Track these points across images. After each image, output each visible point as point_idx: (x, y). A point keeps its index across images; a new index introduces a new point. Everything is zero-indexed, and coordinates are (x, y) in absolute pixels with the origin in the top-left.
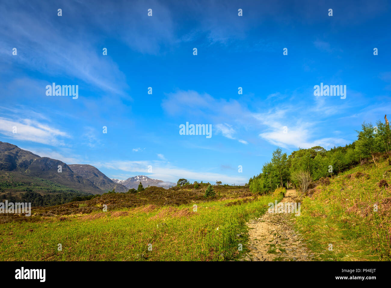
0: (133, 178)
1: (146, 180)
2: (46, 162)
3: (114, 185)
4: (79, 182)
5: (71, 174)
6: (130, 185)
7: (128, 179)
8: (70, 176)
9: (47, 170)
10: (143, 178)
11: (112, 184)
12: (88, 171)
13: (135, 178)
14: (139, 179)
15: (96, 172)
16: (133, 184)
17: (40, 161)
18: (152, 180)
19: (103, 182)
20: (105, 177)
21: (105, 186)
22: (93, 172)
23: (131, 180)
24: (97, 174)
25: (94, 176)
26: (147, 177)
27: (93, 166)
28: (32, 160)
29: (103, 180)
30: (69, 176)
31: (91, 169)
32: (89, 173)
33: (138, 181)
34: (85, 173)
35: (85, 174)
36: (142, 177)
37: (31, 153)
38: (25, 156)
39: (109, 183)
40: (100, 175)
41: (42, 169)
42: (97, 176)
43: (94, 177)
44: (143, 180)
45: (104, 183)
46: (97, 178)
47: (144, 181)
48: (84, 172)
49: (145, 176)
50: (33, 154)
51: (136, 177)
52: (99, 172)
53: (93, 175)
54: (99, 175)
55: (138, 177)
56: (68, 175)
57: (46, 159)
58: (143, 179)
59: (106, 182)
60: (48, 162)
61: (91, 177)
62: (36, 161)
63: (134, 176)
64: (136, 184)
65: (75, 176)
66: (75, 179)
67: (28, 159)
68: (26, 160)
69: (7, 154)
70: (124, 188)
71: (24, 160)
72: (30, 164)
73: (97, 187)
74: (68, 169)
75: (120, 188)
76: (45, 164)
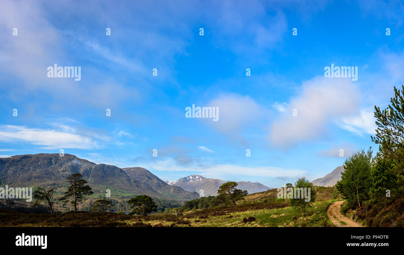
0: (186, 178)
1: (201, 180)
2: (103, 169)
3: (170, 188)
4: (138, 186)
5: (128, 179)
7: (180, 179)
8: (128, 181)
9: (106, 177)
10: (197, 177)
11: (168, 187)
12: (141, 174)
13: (188, 178)
14: (193, 179)
16: (186, 185)
17: (98, 168)
18: (208, 180)
19: (158, 184)
20: (158, 179)
21: (160, 189)
22: (145, 175)
23: (183, 181)
24: (150, 176)
25: (148, 179)
26: (201, 177)
27: (144, 169)
28: (91, 168)
29: (158, 183)
30: (127, 182)
31: (144, 172)
32: (142, 176)
33: (191, 181)
34: (138, 177)
36: (195, 176)
37: (88, 161)
38: (84, 165)
39: (164, 186)
40: (153, 177)
41: (102, 176)
42: (151, 179)
43: (148, 180)
45: (160, 186)
47: (198, 181)
49: (198, 176)
50: (90, 162)
51: (189, 177)
52: (152, 174)
53: (147, 179)
54: (152, 177)
55: (191, 177)
56: (126, 180)
57: (103, 166)
58: (196, 179)
59: (161, 185)
60: (105, 169)
61: (145, 181)
62: (94, 169)
63: (186, 176)
64: (190, 185)
65: (132, 181)
66: (133, 183)
67: (87, 168)
68: (86, 169)
69: (70, 164)
70: (181, 190)
71: (85, 169)
72: (90, 172)
73: (156, 191)
74: (124, 174)
75: (178, 190)
76: (103, 171)
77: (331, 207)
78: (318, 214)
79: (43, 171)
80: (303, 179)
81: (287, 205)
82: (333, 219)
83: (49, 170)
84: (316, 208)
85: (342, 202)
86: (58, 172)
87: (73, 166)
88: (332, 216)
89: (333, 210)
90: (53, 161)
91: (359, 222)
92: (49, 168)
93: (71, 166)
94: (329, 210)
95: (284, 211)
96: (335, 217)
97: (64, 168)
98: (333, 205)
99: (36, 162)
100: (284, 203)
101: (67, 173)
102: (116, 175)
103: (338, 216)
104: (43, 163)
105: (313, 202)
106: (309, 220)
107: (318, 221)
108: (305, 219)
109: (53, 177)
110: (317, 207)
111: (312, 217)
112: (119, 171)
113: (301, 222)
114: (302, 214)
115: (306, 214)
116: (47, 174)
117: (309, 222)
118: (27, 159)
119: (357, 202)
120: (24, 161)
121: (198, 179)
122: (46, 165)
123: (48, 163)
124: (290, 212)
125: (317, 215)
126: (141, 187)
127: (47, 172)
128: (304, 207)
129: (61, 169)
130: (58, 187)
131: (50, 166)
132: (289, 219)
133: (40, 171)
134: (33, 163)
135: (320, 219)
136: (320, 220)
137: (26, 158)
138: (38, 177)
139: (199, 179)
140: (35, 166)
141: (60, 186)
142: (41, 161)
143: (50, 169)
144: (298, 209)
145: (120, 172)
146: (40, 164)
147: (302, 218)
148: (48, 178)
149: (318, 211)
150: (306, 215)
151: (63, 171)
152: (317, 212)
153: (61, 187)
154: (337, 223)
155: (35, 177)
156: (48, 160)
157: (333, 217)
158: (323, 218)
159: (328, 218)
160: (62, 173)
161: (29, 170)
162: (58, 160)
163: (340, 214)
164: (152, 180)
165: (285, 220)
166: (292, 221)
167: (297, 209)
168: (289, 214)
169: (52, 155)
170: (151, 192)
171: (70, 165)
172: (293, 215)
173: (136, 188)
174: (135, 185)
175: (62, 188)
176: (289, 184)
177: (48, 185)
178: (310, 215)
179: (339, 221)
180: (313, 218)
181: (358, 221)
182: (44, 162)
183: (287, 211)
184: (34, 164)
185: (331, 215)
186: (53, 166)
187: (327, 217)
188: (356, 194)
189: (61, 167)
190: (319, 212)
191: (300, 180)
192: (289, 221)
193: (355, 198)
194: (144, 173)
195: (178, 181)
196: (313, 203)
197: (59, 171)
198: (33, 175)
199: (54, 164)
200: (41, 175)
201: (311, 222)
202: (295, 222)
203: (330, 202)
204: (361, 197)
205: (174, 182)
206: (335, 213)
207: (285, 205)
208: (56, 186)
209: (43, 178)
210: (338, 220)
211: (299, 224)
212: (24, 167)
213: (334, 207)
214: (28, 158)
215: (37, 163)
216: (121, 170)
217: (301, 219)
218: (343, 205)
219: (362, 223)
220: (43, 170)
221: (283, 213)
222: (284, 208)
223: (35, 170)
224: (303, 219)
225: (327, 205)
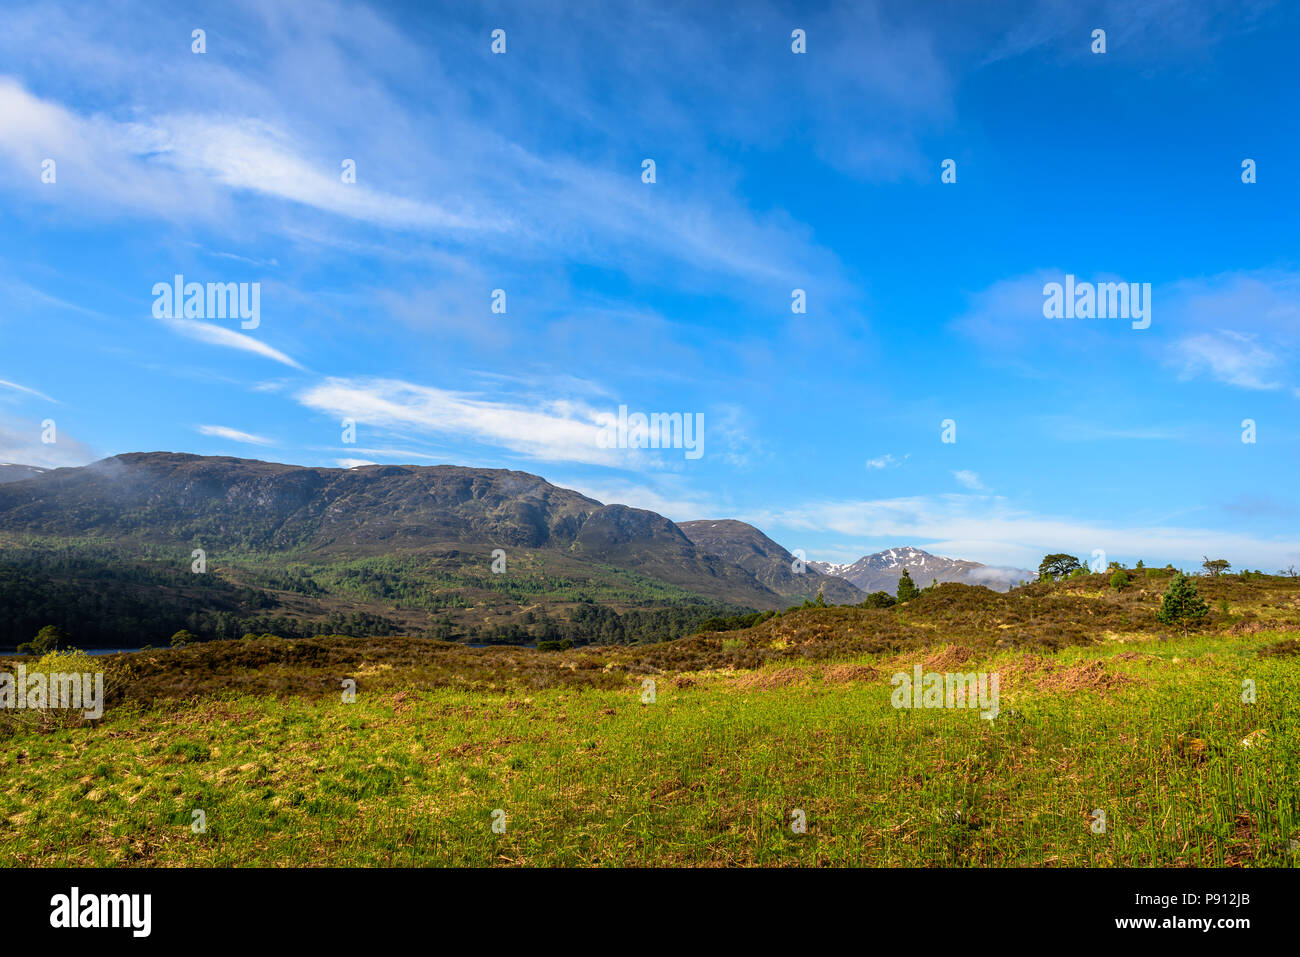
0: (877, 557)
1: (923, 563)
2: (619, 519)
3: (816, 581)
4: (713, 572)
5: (689, 550)
6: (869, 579)
7: (861, 560)
8: (684, 555)
9: (624, 542)
10: (912, 555)
11: (811, 579)
12: (735, 540)
13: (884, 558)
14: (897, 560)
15: (759, 542)
17: (605, 516)
18: (944, 563)
19: (782, 571)
20: (785, 555)
21: (786, 584)
22: (749, 541)
23: (871, 565)
24: (761, 546)
25: (753, 553)
26: (925, 554)
27: (746, 525)
28: (583, 515)
29: (783, 566)
30: (683, 558)
31: (744, 533)
32: (737, 546)
33: (893, 566)
34: (727, 547)
35: (728, 550)
36: (905, 552)
37: (580, 496)
38: (565, 505)
39: (800, 576)
40: (770, 550)
41: (613, 540)
42: (763, 553)
43: (755, 556)
44: (913, 563)
45: (787, 575)
46: (763, 559)
47: (915, 568)
48: (725, 542)
49: (915, 551)
50: (585, 498)
51: (886, 553)
52: (768, 541)
53: (750, 552)
54: (767, 550)
55: (894, 555)
56: (681, 553)
57: (618, 511)
58: (909, 561)
59: (792, 573)
60: (623, 519)
61: (744, 559)
62: (593, 516)
63: (878, 550)
64: (889, 578)
65: (699, 556)
66: (701, 565)
67: (573, 514)
68: (570, 517)
69: (524, 502)
70: (850, 589)
71: (564, 517)
72: (580, 525)
73: (768, 590)
74: (677, 535)
75: (839, 590)
76: (617, 524)
79: (436, 514)
83: (458, 512)
86: (483, 520)
87: (531, 506)
90: (473, 488)
92: (457, 508)
93: (527, 505)
97: (502, 510)
99: (422, 488)
101: (508, 523)
102: (655, 537)
104: (444, 493)
109: (463, 532)
112: (663, 528)
116: (446, 524)
118: (396, 478)
120: (386, 483)
121: (914, 559)
122: (450, 498)
123: (458, 491)
126: (725, 575)
127: (448, 519)
129: (494, 513)
130: (465, 562)
131: (463, 502)
133: (426, 514)
134: (411, 489)
137: (394, 474)
138: (417, 531)
139: (917, 559)
140: (416, 500)
141: (471, 559)
142: (439, 485)
143: (460, 510)
145: (665, 530)
146: (432, 493)
148: (448, 534)
151: (498, 519)
153: (474, 563)
155: (407, 531)
156: (459, 484)
160: (494, 525)
161: (396, 508)
162: (490, 485)
164: (765, 556)
169: (475, 471)
170: (754, 590)
171: (523, 504)
173: (708, 577)
174: (704, 569)
175: (477, 567)
177: (436, 556)
182: (444, 490)
184: (415, 494)
186: (471, 502)
189: (496, 505)
194: (744, 536)
195: (857, 563)
197: (485, 518)
198: (402, 524)
199: (475, 497)
200: (427, 525)
205: (846, 566)
208: (459, 559)
209: (430, 534)
212: (382, 500)
214: (400, 474)
215: (426, 489)
216: (670, 525)
220: (439, 510)
223: (411, 511)
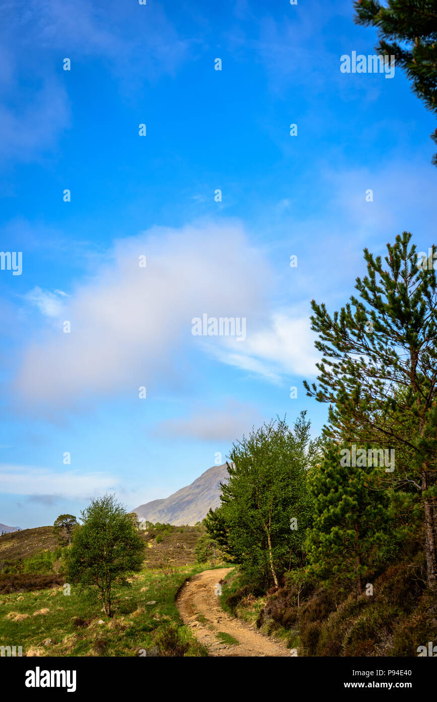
77: (189, 588)
78: (150, 608)
80: (107, 503)
81: (59, 580)
82: (195, 626)
84: (144, 589)
85: (222, 573)
88: (194, 617)
89: (197, 598)
91: (276, 635)
94: (185, 596)
95: (49, 600)
96: (202, 620)
98: (197, 582)
100: (50, 573)
103: (212, 617)
105: (138, 570)
106: (123, 628)
107: (151, 630)
108: (110, 624)
110: (147, 588)
111: (131, 620)
113: (98, 634)
114: (103, 610)
115: (114, 607)
117: (122, 634)
119: (268, 572)
124: (65, 601)
125: (148, 612)
128: (109, 587)
132: (61, 626)
135: (156, 625)
136: (156, 627)
144: (90, 595)
147: (101, 622)
149: (150, 599)
150: (114, 612)
152: (149, 603)
154: (208, 639)
157: (197, 619)
158: (165, 621)
159: (181, 624)
163: (219, 608)
165: (48, 629)
166: (70, 632)
167: (86, 592)
168: (62, 608)
172: (73, 612)
176: (68, 516)
178: (126, 612)
179: (216, 632)
180: (135, 622)
181: (274, 633)
183: (58, 598)
185: (192, 613)
187: (177, 617)
188: (264, 547)
190: (154, 602)
191: (96, 504)
192: (62, 631)
193: (261, 562)
196: (136, 576)
201: (128, 635)
202: (79, 636)
203: (186, 572)
204: (281, 556)
206: (202, 607)
207: (51, 582)
210: (211, 628)
211: (91, 642)
213: (200, 586)
217: (97, 625)
218: (226, 582)
219: (286, 640)
221: (45, 605)
222: (48, 592)
224: (103, 626)
225: (177, 581)
